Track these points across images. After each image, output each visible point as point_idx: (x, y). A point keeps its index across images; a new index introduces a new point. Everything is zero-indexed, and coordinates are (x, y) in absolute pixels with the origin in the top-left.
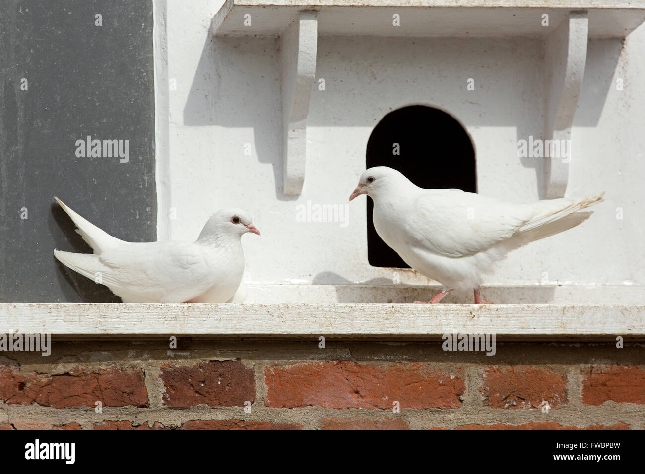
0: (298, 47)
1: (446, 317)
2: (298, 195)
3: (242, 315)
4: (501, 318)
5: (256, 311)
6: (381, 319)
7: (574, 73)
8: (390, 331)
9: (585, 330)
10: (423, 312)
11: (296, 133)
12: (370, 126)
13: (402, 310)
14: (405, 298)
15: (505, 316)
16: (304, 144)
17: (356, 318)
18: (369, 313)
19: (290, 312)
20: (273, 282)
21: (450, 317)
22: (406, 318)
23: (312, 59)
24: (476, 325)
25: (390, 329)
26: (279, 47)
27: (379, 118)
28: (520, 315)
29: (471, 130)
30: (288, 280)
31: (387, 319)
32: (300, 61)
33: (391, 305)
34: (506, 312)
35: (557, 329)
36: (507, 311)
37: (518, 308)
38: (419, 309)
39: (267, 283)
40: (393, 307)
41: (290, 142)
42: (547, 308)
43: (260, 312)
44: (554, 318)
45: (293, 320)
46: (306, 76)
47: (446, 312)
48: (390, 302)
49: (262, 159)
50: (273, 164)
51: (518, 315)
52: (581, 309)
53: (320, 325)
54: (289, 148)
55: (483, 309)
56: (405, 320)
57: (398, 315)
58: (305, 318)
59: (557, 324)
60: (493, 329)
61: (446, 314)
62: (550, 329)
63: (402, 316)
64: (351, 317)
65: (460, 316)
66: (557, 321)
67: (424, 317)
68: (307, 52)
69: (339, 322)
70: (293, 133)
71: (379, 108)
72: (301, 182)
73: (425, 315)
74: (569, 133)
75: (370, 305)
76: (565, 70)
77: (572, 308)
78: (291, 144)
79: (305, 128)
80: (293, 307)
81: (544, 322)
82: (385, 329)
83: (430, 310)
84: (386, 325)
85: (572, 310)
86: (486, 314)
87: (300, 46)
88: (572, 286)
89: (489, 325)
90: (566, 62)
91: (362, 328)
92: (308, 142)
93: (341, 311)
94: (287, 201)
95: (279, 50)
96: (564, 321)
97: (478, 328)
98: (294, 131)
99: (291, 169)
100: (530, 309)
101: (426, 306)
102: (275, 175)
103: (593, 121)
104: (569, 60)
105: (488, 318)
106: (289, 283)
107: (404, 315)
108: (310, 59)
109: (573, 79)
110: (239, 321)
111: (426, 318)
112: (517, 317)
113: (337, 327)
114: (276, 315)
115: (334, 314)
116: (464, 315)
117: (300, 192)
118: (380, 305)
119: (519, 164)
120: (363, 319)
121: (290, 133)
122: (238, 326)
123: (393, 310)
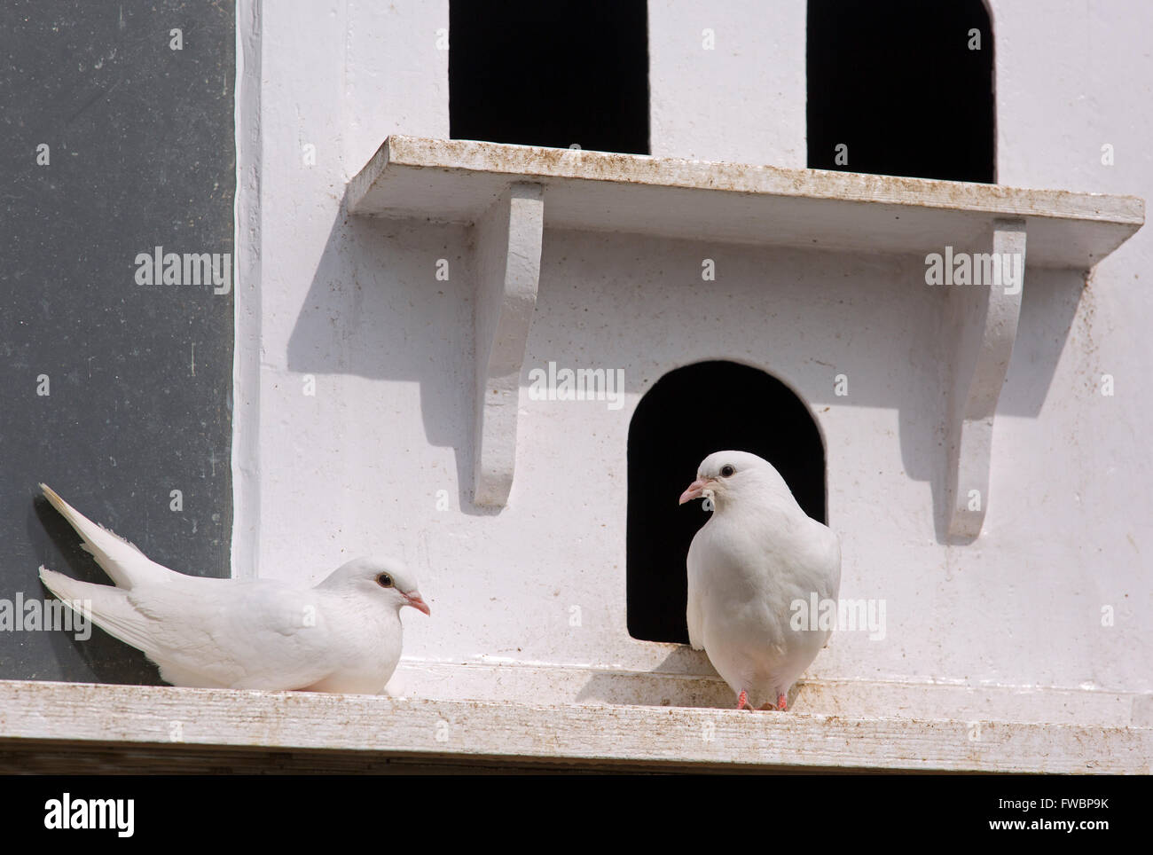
0: (507, 246)
1: (767, 734)
2: (500, 507)
3: (390, 717)
4: (864, 740)
5: (415, 709)
6: (648, 734)
7: (1001, 324)
8: (664, 755)
9: (1013, 765)
10: (724, 724)
11: (499, 396)
12: (637, 392)
13: (688, 718)
14: (694, 698)
15: (872, 735)
16: (514, 416)
17: (603, 729)
18: (626, 721)
19: (479, 715)
20: (450, 660)
21: (774, 734)
22: (694, 734)
23: (534, 268)
24: (821, 749)
25: (664, 752)
26: (473, 243)
27: (654, 378)
28: (899, 736)
29: (816, 409)
30: (477, 656)
31: (659, 734)
32: (509, 269)
33: (667, 709)
34: (874, 729)
35: (963, 762)
36: (876, 728)
37: (896, 723)
38: (719, 718)
39: (439, 660)
40: (671, 713)
41: (487, 411)
42: (947, 724)
43: (423, 712)
44: (959, 743)
45: (484, 729)
46: (520, 298)
47: (767, 726)
48: (666, 703)
49: (435, 438)
50: (455, 449)
51: (896, 736)
52: (1006, 730)
53: (535, 740)
54: (486, 421)
55: (833, 723)
56: (692, 736)
57: (679, 727)
58: (508, 727)
59: (963, 753)
60: (851, 758)
61: (766, 729)
62: (950, 762)
63: (686, 730)
64: (592, 729)
65: (792, 732)
66: (963, 748)
67: (727, 732)
68: (524, 254)
69: (572, 737)
70: (495, 396)
71: (654, 362)
72: (507, 482)
73: (729, 730)
74: (990, 425)
75: (629, 707)
76: (985, 316)
77: (990, 727)
78: (491, 417)
79: (517, 389)
80: (485, 706)
81: (941, 749)
82: (655, 752)
83: (736, 720)
84: (659, 744)
85: (990, 729)
86: (839, 732)
87: (510, 244)
88: (992, 687)
89: (844, 751)
90: (987, 304)
91: (613, 747)
92: (521, 412)
93: (575, 716)
94: (479, 515)
95: (471, 248)
96: (976, 749)
97: (823, 755)
98: (495, 392)
99: (490, 458)
100: (917, 726)
101: (729, 714)
102: (458, 468)
103: (1032, 407)
104: (991, 300)
105: (841, 739)
106: (480, 662)
107: (692, 728)
108: (528, 267)
109: (999, 334)
110: (383, 727)
111: (730, 735)
112: (893, 738)
113: (567, 745)
114: (453, 718)
115: (562, 721)
116: (798, 732)
117: (506, 501)
118: (647, 709)
119: (902, 473)
120: (616, 732)
121: (488, 395)
122: (380, 736)
123: (670, 717)
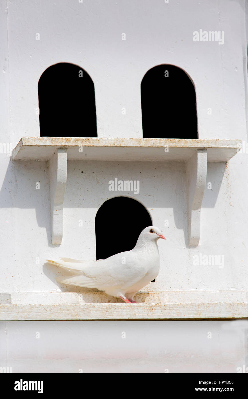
0: (57, 167)
1: (138, 310)
2: (59, 245)
3: (30, 310)
4: (166, 310)
5: (37, 308)
6: (104, 311)
7: (201, 181)
8: (109, 318)
9: (210, 316)
10: (126, 307)
11: (57, 212)
12: (97, 208)
13: (115, 306)
14: (117, 299)
15: (168, 309)
16: (62, 217)
17: (91, 311)
18: (97, 308)
19: (56, 308)
20: (47, 291)
21: (140, 310)
22: (117, 311)
23: (65, 173)
24: (154, 314)
25: (108, 317)
26: (48, 166)
27: (102, 203)
28: (177, 308)
29: (149, 209)
30: (55, 289)
31: (107, 311)
32: (58, 174)
33: (109, 304)
34: (169, 307)
35: (195, 315)
36: (170, 306)
37: (175, 305)
38: (124, 306)
39: (44, 291)
40: (110, 305)
41: (54, 217)
42: (190, 304)
43: (39, 308)
44: (194, 310)
45: (57, 313)
46: (62, 182)
47: (138, 307)
48: (109, 301)
49: (40, 225)
50: (46, 228)
51: (176, 308)
52: (208, 305)
53: (71, 315)
54: (54, 219)
55: (157, 305)
56: (116, 312)
57: (113, 309)
58: (64, 311)
59: (196, 313)
60: (163, 316)
61: (138, 308)
62: (192, 316)
63: (115, 310)
64: (88, 311)
65: (145, 309)
66: (196, 311)
67: (126, 310)
68: (62, 169)
69: (82, 313)
70: (56, 212)
71: (101, 198)
72: (61, 237)
73: (127, 309)
74: (200, 211)
75: (98, 304)
76: (196, 179)
77: (203, 304)
78: (55, 218)
79: (62, 209)
80: (57, 306)
81: (189, 312)
82: (106, 317)
83: (129, 306)
84: (107, 315)
85: (203, 305)
86: (159, 308)
87: (58, 167)
88: (204, 291)
89: (161, 314)
90: (197, 175)
91: (94, 316)
92: (64, 216)
93: (82, 307)
94: (54, 247)
95: (48, 168)
96: (199, 311)
97: (155, 315)
98: (56, 211)
99: (55, 231)
100: (182, 305)
101: (127, 304)
102: (47, 234)
103: (212, 205)
104: (198, 174)
105: (160, 310)
106: (56, 291)
107: (116, 309)
108: (63, 173)
109: (200, 184)
110: (28, 313)
111: (127, 311)
112: (175, 309)
113: (81, 316)
114: (48, 310)
115: (79, 309)
116: (147, 309)
117: (61, 243)
118: (103, 304)
119: (175, 227)
120: (94, 311)
121: (55, 212)
122: (28, 316)
123: (110, 306)
